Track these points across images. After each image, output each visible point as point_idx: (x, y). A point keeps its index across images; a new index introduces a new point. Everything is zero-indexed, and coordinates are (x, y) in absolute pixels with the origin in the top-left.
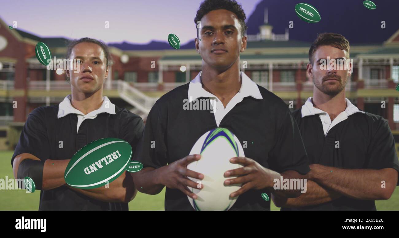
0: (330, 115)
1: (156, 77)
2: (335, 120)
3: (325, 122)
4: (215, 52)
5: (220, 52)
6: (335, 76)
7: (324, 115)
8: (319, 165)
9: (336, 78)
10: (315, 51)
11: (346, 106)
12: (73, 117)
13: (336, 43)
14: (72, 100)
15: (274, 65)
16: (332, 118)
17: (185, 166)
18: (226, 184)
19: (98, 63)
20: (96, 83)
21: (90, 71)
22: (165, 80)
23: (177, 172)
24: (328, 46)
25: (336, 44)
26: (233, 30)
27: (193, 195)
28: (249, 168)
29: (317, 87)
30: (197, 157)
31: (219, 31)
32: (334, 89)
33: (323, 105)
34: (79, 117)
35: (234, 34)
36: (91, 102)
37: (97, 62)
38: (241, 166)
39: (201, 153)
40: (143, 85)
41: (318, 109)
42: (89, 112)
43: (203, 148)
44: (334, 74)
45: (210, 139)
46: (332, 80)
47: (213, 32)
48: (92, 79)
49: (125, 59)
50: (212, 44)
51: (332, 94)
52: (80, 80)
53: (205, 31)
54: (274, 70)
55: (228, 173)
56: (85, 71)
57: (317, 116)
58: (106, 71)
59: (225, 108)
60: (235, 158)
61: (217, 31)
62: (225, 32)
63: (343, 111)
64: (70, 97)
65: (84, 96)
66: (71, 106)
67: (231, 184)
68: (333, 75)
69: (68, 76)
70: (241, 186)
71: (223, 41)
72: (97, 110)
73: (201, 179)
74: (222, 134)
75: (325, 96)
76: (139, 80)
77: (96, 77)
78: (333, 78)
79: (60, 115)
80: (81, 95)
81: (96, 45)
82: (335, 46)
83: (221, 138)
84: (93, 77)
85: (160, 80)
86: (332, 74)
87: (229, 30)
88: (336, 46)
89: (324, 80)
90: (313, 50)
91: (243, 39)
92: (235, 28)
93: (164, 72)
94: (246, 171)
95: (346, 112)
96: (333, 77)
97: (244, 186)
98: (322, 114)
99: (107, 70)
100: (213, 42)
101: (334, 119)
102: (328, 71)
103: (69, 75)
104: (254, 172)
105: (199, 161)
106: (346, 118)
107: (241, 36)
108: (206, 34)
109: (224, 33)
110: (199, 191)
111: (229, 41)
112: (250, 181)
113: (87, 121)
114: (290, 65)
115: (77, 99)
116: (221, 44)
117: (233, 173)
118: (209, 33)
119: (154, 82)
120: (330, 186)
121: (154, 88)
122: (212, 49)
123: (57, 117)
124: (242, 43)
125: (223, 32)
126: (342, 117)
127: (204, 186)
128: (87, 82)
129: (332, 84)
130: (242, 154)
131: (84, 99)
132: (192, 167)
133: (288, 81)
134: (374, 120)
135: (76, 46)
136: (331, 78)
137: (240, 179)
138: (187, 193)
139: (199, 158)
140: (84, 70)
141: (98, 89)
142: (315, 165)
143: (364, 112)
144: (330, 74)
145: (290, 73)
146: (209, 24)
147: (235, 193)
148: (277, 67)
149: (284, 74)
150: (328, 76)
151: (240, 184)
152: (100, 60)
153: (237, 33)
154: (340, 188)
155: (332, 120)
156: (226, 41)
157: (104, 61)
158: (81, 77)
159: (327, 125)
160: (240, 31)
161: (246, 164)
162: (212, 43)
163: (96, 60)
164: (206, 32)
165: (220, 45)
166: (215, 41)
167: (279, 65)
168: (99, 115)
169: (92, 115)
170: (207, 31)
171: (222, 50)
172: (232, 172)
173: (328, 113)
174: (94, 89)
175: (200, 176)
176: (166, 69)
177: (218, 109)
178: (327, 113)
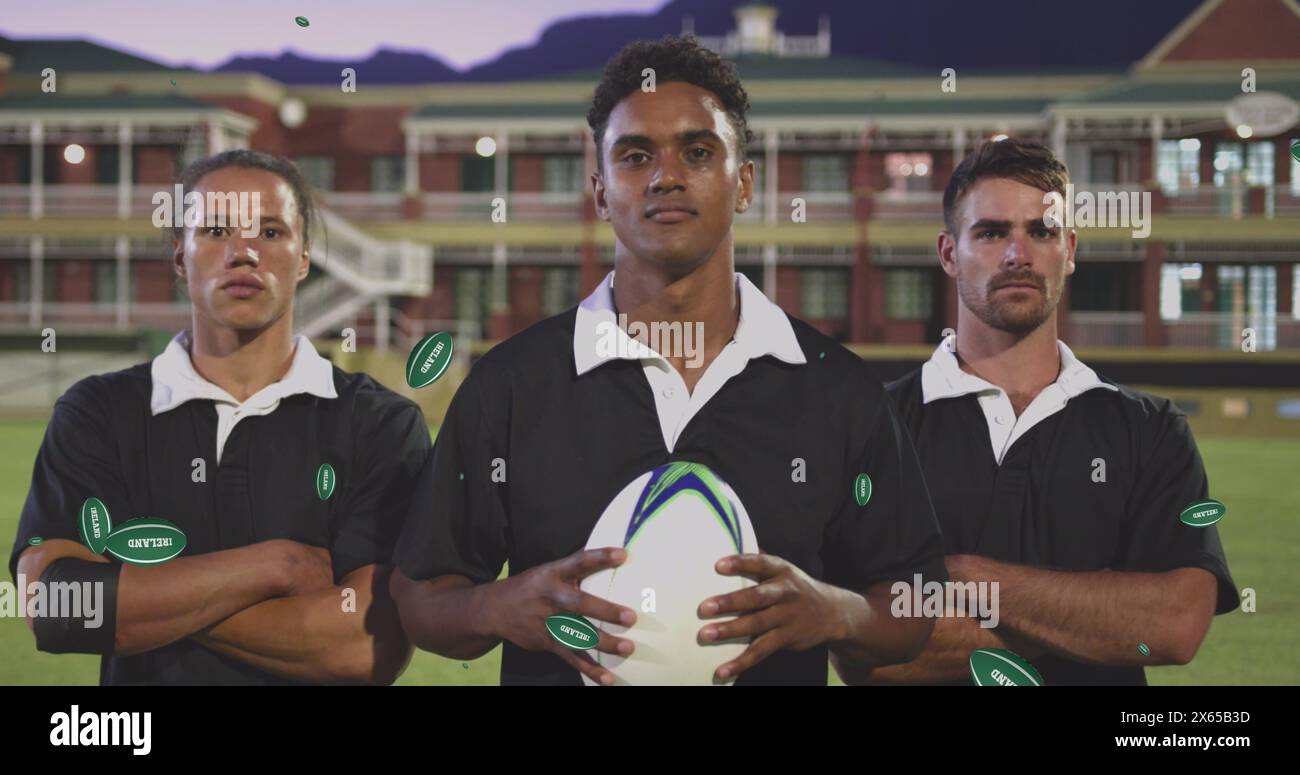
0: (1011, 397)
1: (398, 174)
2: (1026, 411)
3: (996, 419)
4: (658, 216)
5: (676, 215)
6: (1029, 274)
7: (994, 396)
8: (978, 558)
9: (1029, 281)
10: (965, 193)
11: (1060, 368)
12: (201, 412)
13: (1032, 171)
14: (195, 349)
15: (782, 136)
16: (1019, 405)
17: (576, 581)
18: (702, 640)
19: (277, 235)
20: (273, 298)
21: (252, 264)
22: (428, 184)
23: (549, 600)
24: (1005, 180)
25: (1029, 173)
26: (712, 147)
27: (602, 673)
28: (772, 588)
29: (972, 309)
30: (614, 555)
31: (667, 151)
32: (1026, 315)
33: (988, 364)
34: (220, 408)
35: (714, 158)
36: (257, 356)
37: (274, 231)
38: (750, 583)
39: (626, 543)
40: (354, 199)
41: (976, 378)
42: (254, 393)
43: (633, 529)
44: (1026, 267)
45: (652, 501)
46: (1019, 286)
47: (648, 154)
48: (259, 287)
49: (293, 113)
50: (646, 192)
51: (1019, 330)
52: (222, 293)
53: (624, 152)
54: (783, 154)
55: (710, 605)
56: (236, 264)
57: (971, 401)
58: (304, 257)
59: (691, 393)
60: (733, 558)
61: (663, 151)
62: (687, 153)
63: (1051, 384)
64: (186, 341)
65: (235, 341)
66: (194, 373)
67: (720, 638)
68: (1021, 271)
69: (180, 274)
70: (750, 643)
71: (681, 183)
72: (277, 384)
73: (627, 624)
74: (691, 482)
75: (993, 335)
76: (340, 184)
77: (272, 278)
78: (1022, 281)
79: (159, 404)
80: (224, 336)
81: (269, 174)
82: (1028, 180)
83: (688, 498)
84: (261, 280)
85: (411, 184)
86: (1020, 267)
87: (700, 146)
88: (1032, 182)
89: (994, 286)
90: (959, 191)
91: (742, 170)
92: (716, 138)
93: (423, 158)
94: (765, 597)
95: (1061, 387)
96: (1023, 276)
97: (757, 641)
98: (986, 393)
99: (306, 253)
100: (651, 185)
101: (1024, 410)
102: (1006, 260)
103: (184, 272)
104: (787, 598)
105: (620, 569)
106: (1061, 406)
107: (738, 162)
108: (626, 159)
109: (683, 156)
110: (620, 662)
111: (700, 182)
112: (777, 626)
113: (247, 425)
114: (835, 136)
115: (213, 349)
116: (676, 192)
117: (726, 605)
118: (637, 157)
119: (391, 189)
120: (1013, 624)
121: (391, 209)
122: (650, 208)
123: (150, 411)
124: (740, 183)
125: (681, 154)
126: (1049, 403)
127: (636, 646)
128: (242, 298)
129: (1018, 298)
130: (751, 546)
131: (234, 349)
132: (596, 585)
133: (828, 189)
134: (1147, 412)
135: (206, 179)
136: (1015, 281)
137: (746, 623)
138: (584, 664)
139: (619, 559)
140: (231, 260)
141: (280, 316)
142: (966, 558)
143: (1115, 388)
144: (1011, 268)
145: (834, 162)
146: (636, 129)
147: (731, 667)
148: (792, 144)
149: (815, 165)
150: (1008, 275)
151: (748, 638)
152: (283, 223)
153: (723, 157)
154: (1043, 632)
155: (1018, 412)
156: (690, 181)
157: (297, 226)
158: (223, 282)
159: (1005, 428)
160: (733, 147)
161: (763, 575)
162: (648, 187)
163: (271, 225)
164: (626, 155)
165: (671, 194)
166: (658, 181)
167: (800, 137)
168: (285, 403)
169: (264, 401)
170: (631, 152)
171: (679, 210)
172: (722, 602)
173: (1005, 390)
174: (264, 318)
175: (623, 617)
176: (430, 147)
177: (667, 395)
178: (1002, 391)
